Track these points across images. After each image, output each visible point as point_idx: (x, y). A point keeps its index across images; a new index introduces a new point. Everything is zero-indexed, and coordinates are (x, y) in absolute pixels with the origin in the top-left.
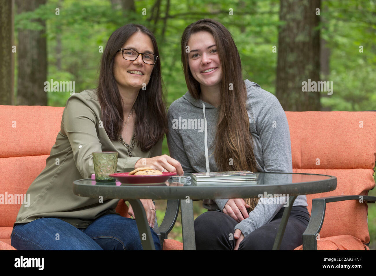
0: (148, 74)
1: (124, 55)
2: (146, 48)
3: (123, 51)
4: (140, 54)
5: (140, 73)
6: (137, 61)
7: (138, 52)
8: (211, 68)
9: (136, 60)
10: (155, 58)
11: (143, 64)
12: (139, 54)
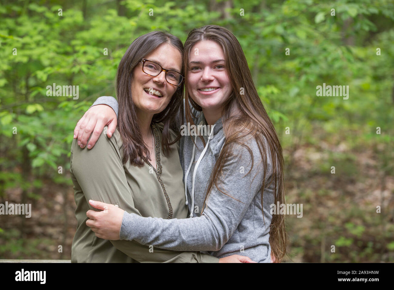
0: (168, 96)
1: (144, 67)
2: (173, 65)
3: (144, 63)
4: (164, 71)
5: (159, 93)
6: (158, 78)
7: (161, 67)
8: (211, 88)
9: (157, 76)
10: (181, 78)
11: (165, 83)
12: (162, 69)
